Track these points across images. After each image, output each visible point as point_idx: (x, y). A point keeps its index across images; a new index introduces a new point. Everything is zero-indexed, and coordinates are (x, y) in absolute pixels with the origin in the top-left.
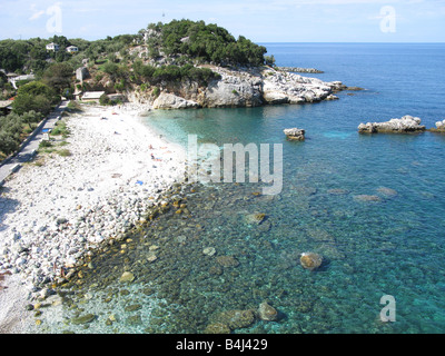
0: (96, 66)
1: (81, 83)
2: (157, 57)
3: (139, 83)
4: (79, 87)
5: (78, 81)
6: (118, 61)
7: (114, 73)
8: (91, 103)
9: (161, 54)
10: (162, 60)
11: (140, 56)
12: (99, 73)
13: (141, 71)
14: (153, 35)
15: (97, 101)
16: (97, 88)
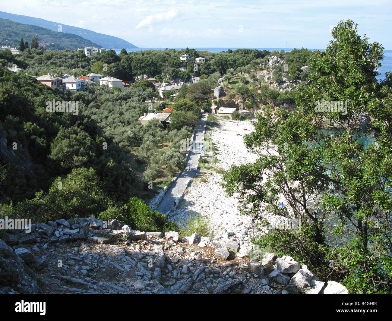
0: (230, 86)
1: (217, 100)
2: (281, 82)
3: (265, 104)
4: (216, 103)
5: (215, 98)
6: (247, 82)
7: (245, 94)
8: (225, 118)
9: (284, 79)
10: (285, 85)
11: (266, 79)
12: (232, 92)
13: (268, 94)
14: (277, 62)
15: (230, 116)
16: (230, 105)
